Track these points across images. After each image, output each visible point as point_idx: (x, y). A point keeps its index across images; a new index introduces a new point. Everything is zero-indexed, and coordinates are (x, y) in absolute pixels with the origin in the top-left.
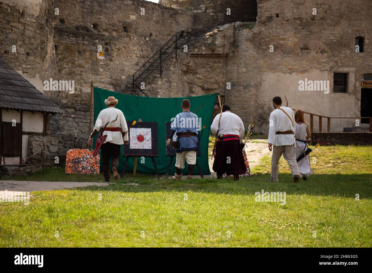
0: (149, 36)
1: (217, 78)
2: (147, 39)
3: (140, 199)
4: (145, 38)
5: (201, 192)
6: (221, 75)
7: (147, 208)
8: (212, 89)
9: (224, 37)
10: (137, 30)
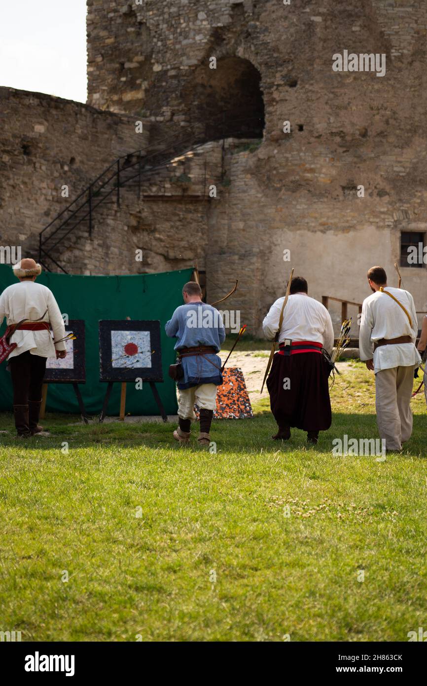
0: (68, 163)
1: (192, 240)
2: (66, 168)
3: (54, 462)
4: (62, 167)
5: (164, 449)
6: (200, 234)
7: (66, 478)
8: (183, 260)
9: (206, 165)
10: (48, 152)
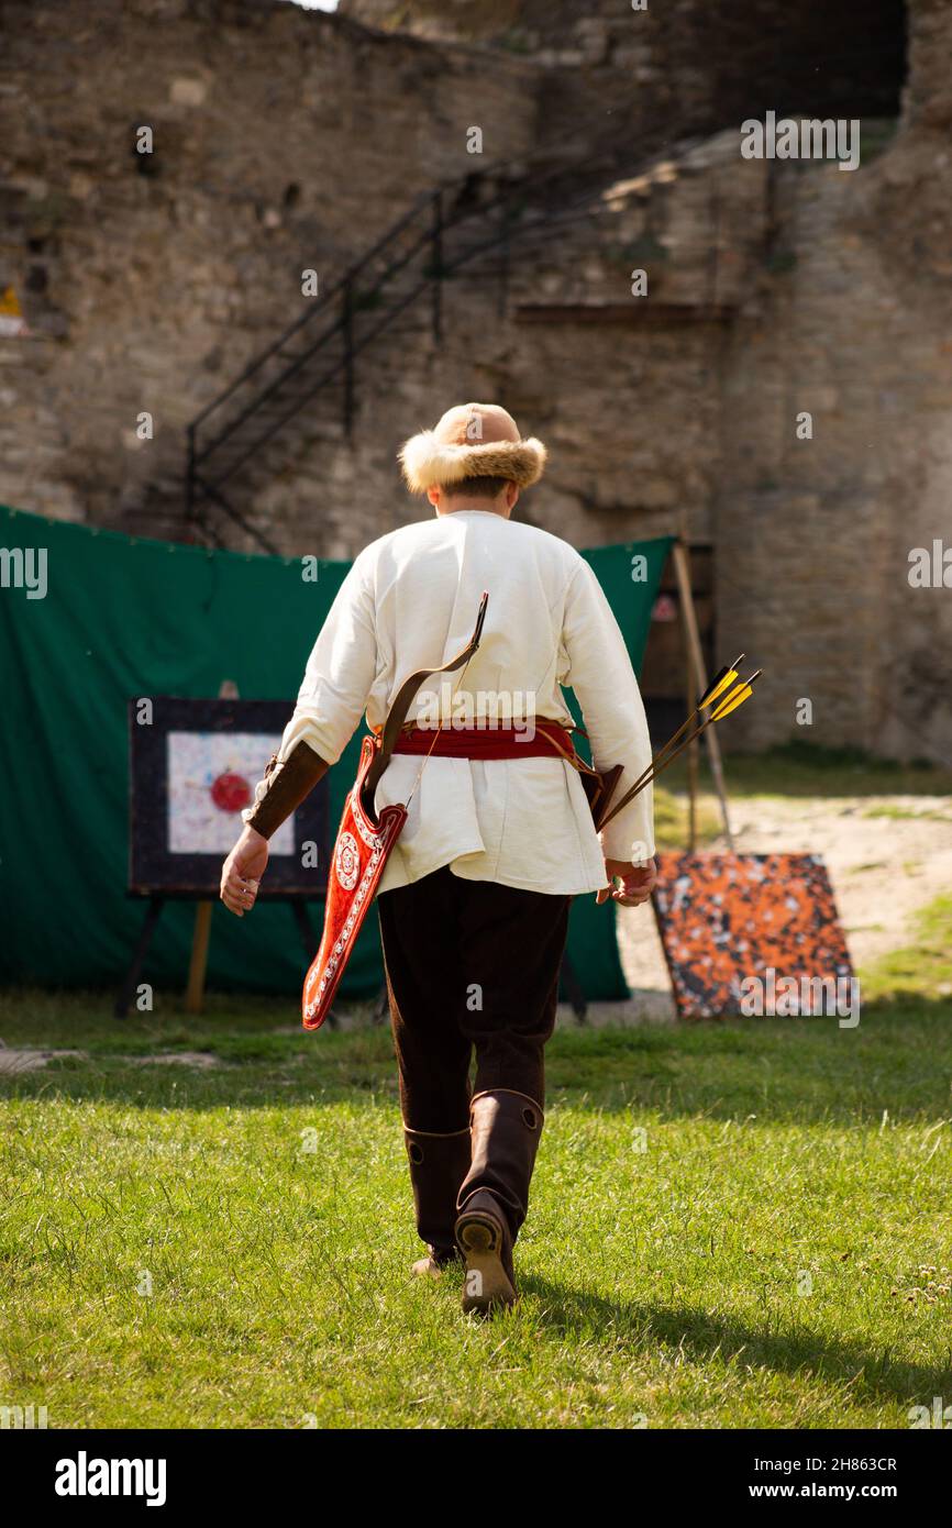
0: (279, 199)
1: (670, 446)
2: (272, 218)
3: (225, 1150)
4: (259, 215)
5: (575, 1109)
6: (695, 428)
7: (263, 1203)
8: (641, 511)
9: (715, 207)
10: (215, 165)
